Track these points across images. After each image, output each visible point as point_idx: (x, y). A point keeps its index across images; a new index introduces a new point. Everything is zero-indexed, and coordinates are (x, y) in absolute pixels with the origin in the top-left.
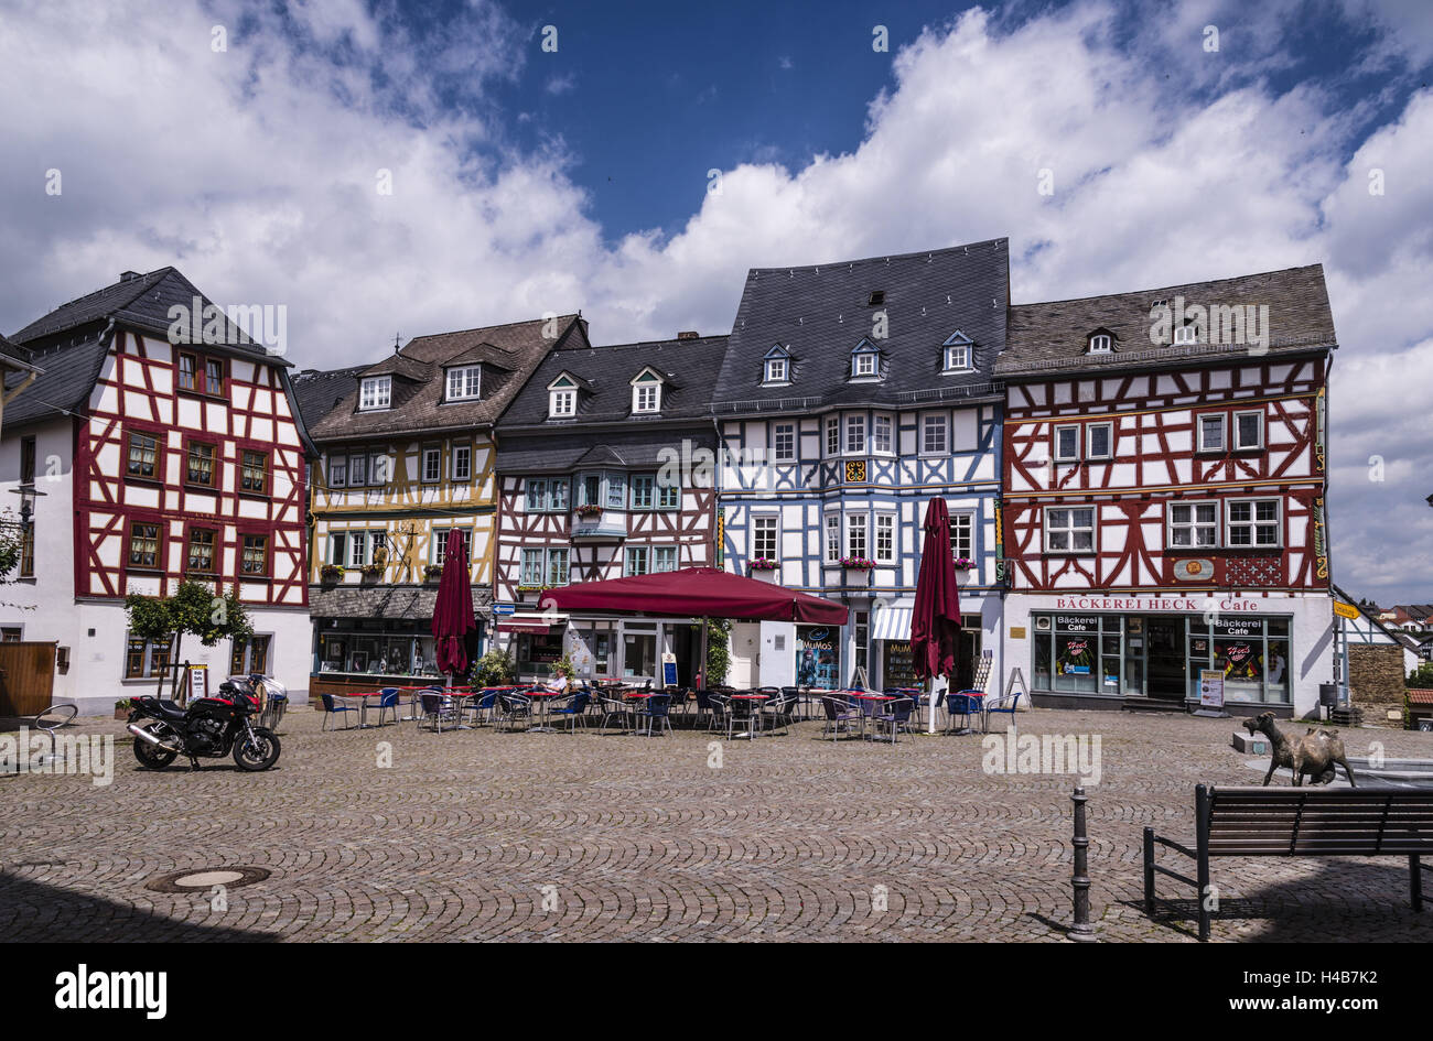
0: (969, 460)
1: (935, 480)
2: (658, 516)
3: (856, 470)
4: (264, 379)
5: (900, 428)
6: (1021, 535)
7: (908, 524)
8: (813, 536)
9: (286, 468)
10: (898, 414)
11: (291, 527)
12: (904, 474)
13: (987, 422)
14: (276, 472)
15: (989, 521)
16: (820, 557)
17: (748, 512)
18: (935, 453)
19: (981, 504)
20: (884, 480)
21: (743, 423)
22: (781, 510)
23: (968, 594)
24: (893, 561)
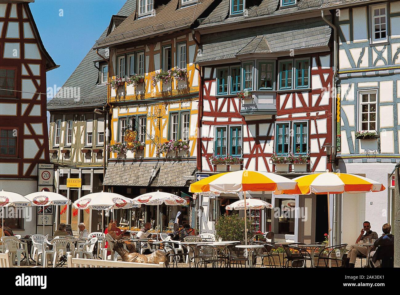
2: (296, 94)
4: (14, 14)
9: (31, 76)
11: (36, 120)
14: (24, 81)
17: (356, 88)
21: (351, 9)
22: (379, 86)
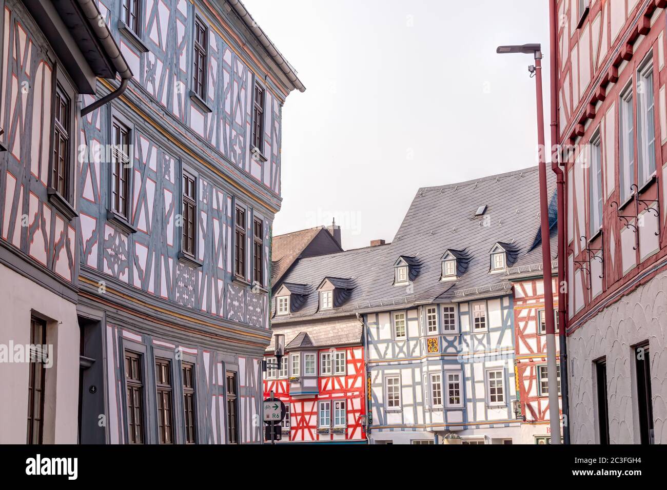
0: (498, 334)
2: (335, 378)
3: (433, 344)
5: (460, 314)
6: (526, 383)
7: (468, 379)
8: (418, 389)
10: (459, 304)
12: (464, 345)
13: (506, 308)
15: (511, 375)
16: (422, 404)
17: (383, 374)
18: (480, 329)
19: (507, 363)
20: (451, 350)
21: (377, 314)
23: (503, 425)
24: (461, 405)
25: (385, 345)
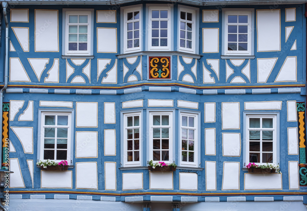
0: (272, 62)
1: (238, 80)
3: (160, 65)
5: (203, 25)
7: (210, 125)
8: (110, 136)
10: (202, 9)
12: (206, 74)
13: (290, 24)
15: (292, 124)
16: (116, 158)
17: (37, 106)
18: (238, 52)
19: (285, 106)
20: (188, 79)
21: (32, 9)
22: (74, 107)
23: (272, 198)
24: (195, 164)
25: (46, 61)
